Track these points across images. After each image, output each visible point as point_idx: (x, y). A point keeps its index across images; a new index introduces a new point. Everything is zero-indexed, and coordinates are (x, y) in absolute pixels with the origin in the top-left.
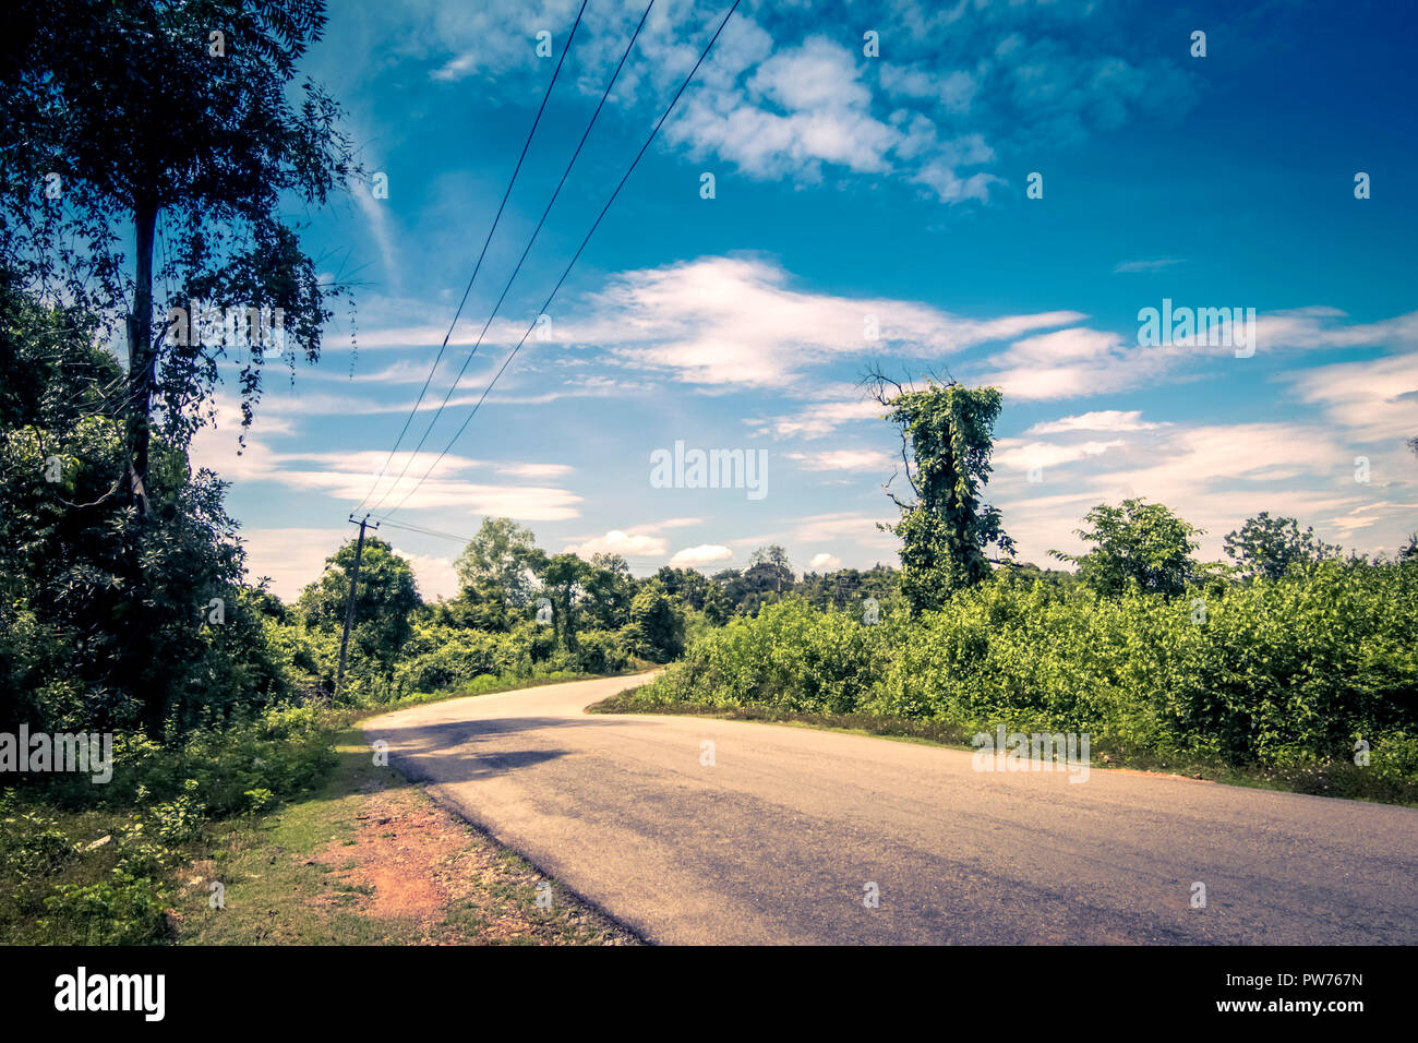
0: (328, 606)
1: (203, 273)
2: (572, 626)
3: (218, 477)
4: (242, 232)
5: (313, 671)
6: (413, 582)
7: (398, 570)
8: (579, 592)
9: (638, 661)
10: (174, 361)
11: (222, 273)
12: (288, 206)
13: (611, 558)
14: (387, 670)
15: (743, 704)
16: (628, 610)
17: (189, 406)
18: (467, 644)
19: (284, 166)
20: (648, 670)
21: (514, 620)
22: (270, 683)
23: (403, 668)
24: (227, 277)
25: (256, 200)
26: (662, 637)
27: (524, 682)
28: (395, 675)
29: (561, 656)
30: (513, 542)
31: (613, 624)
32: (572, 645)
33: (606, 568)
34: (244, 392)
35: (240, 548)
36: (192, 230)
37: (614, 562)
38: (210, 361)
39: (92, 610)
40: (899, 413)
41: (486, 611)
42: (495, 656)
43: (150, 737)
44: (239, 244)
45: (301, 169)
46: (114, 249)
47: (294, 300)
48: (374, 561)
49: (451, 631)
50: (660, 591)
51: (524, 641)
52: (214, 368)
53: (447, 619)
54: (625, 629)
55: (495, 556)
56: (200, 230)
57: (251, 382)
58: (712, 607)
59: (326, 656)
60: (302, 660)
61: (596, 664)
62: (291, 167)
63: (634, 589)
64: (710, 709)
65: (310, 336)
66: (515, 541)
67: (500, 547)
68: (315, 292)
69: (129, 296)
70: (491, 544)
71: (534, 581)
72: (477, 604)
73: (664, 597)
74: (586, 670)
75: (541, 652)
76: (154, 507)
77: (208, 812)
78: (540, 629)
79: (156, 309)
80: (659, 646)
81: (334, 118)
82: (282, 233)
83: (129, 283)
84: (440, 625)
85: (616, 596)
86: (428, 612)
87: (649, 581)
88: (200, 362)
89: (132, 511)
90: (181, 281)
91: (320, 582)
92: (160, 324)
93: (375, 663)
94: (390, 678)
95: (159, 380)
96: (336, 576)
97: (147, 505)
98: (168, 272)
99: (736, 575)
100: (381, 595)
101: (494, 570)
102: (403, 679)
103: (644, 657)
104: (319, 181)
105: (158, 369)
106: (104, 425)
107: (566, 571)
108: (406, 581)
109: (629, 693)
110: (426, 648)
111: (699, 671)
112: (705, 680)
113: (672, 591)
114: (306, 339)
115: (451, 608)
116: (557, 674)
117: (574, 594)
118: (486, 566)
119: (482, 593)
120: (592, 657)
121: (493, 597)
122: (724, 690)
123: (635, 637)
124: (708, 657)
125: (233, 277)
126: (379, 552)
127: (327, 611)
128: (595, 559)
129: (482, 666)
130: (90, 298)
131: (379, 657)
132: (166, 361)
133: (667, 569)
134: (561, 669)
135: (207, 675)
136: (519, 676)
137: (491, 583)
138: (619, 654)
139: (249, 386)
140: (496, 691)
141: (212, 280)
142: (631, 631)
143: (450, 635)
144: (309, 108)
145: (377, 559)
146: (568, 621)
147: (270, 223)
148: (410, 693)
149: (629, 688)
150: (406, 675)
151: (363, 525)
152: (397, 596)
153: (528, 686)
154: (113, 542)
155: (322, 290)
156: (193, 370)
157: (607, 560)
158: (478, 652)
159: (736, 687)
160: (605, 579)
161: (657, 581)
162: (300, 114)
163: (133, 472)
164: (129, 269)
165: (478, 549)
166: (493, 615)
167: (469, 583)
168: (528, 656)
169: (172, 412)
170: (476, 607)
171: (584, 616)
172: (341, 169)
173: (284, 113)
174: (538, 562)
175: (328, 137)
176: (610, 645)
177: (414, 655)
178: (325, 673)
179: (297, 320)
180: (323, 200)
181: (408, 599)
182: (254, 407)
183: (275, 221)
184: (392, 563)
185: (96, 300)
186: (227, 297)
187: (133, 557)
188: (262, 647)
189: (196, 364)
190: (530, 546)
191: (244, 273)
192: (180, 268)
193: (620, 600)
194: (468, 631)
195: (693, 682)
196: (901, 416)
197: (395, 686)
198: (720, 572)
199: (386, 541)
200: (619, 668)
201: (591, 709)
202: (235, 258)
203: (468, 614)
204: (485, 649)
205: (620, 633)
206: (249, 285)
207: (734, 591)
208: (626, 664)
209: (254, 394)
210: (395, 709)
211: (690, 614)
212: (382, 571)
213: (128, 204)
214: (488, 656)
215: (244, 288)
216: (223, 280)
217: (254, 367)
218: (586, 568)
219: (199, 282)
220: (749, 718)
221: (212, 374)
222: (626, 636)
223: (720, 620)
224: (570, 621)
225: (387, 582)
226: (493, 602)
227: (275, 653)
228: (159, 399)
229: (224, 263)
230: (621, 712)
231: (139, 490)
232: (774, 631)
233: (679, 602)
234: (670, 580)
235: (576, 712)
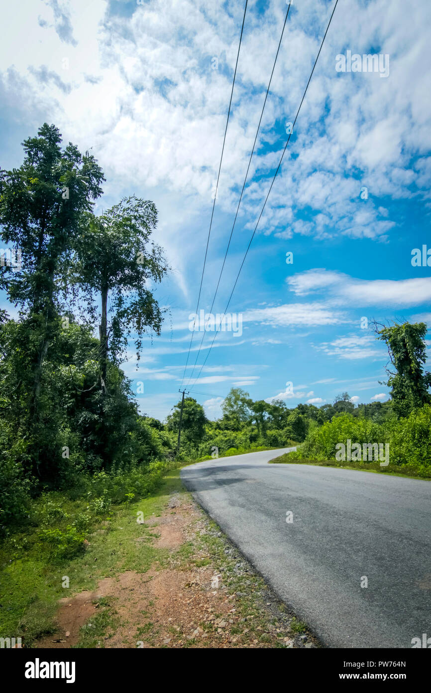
0: (175, 423)
1: (123, 309)
2: (264, 429)
3: (129, 379)
4: (134, 295)
5: (170, 448)
6: (204, 413)
7: (199, 409)
8: (266, 415)
9: (292, 442)
10: (114, 340)
11: (128, 309)
12: (148, 284)
13: (279, 401)
14: (196, 446)
15: (329, 459)
16: (286, 421)
17: (119, 354)
18: (226, 436)
19: (147, 271)
20: (295, 445)
21: (243, 427)
22: (154, 453)
23: (202, 446)
24: (130, 310)
25: (139, 283)
26: (299, 431)
27: (247, 451)
28: (199, 449)
29: (261, 440)
30: (242, 397)
31: (280, 427)
32: (265, 435)
33: (277, 406)
34: (137, 348)
35: (136, 403)
36: (118, 295)
37: (281, 403)
38: (125, 339)
39: (86, 429)
40: (384, 336)
41: (232, 423)
42: (236, 441)
43: (106, 473)
44: (133, 298)
45: (153, 271)
46: (94, 304)
47: (152, 316)
48: (190, 406)
49: (220, 431)
50: (299, 413)
51: (247, 435)
52: (126, 341)
53: (218, 427)
54: (286, 429)
55: (235, 402)
56: (121, 295)
57: (139, 345)
58: (320, 419)
59: (174, 442)
60: (166, 444)
61: (275, 443)
62: (150, 271)
63: (288, 414)
64: (315, 462)
65: (157, 327)
66: (242, 396)
67: (237, 399)
68: (159, 312)
69: (100, 319)
70: (234, 398)
71: (250, 412)
72: (229, 421)
73: (300, 416)
74: (271, 445)
75: (253, 439)
76: (108, 390)
77: (112, 502)
78: (253, 430)
79: (108, 322)
80: (300, 435)
81: (162, 253)
82: (147, 293)
83: (100, 315)
84: (216, 429)
85: (281, 416)
86: (211, 424)
87: (294, 410)
88: (122, 339)
89: (101, 392)
90: (116, 312)
91: (172, 414)
92: (109, 328)
93: (192, 444)
94: (197, 450)
95: (109, 346)
96: (177, 412)
97: (106, 389)
98: (111, 310)
99: (330, 406)
100: (193, 418)
101: (235, 407)
102: (202, 450)
103: (294, 440)
104: (159, 274)
105: (109, 342)
106: (94, 363)
107: (260, 407)
108: (202, 413)
109: (286, 455)
110: (211, 438)
111: (311, 445)
112: (314, 449)
113: (303, 413)
114: (156, 328)
115: (220, 423)
116: (260, 447)
117: (264, 416)
118: (232, 406)
119: (231, 417)
120: (273, 440)
121: (235, 418)
122: (322, 453)
123: (290, 432)
124: (314, 440)
125: (132, 309)
126: (192, 403)
127: (175, 425)
128: (273, 402)
129: (231, 444)
130: (88, 321)
131: (193, 442)
132: (111, 340)
133: (301, 404)
134: (261, 446)
135: (130, 450)
136: (246, 448)
137: (234, 412)
138: (284, 439)
139: (139, 346)
140: (237, 455)
141: (125, 311)
142: (288, 430)
143: (219, 433)
144: (154, 251)
145: (191, 405)
146: (263, 426)
147: (144, 290)
148: (205, 455)
149: (287, 453)
150: (203, 448)
151: (184, 393)
152: (199, 419)
153: (248, 453)
154: (96, 403)
155: (161, 311)
156: (120, 342)
157: (278, 402)
158: (229, 439)
159: (326, 452)
160: (276, 409)
161: (297, 409)
162: (151, 254)
163: (101, 378)
164: (99, 310)
165: (229, 399)
166: (235, 425)
167: (227, 413)
168: (248, 440)
169: (114, 357)
170: (229, 422)
171: (269, 425)
172: (164, 269)
173: (146, 253)
174: (250, 403)
175: (160, 259)
176: (280, 435)
177: (206, 441)
178: (174, 448)
179: (153, 322)
180: (160, 281)
181: (203, 420)
182: (141, 354)
183: (145, 289)
184: (196, 406)
185: (90, 322)
186: (130, 316)
187: (101, 408)
188: (150, 439)
189: (121, 340)
190: (247, 398)
191: (135, 308)
192: (115, 308)
193: (283, 417)
194: (226, 431)
195: (309, 450)
196: (384, 337)
197: (199, 453)
198: (323, 405)
199: (194, 399)
200: (284, 445)
201: (271, 462)
202: (132, 303)
203: (226, 425)
204: (232, 438)
205: (284, 431)
206: (137, 311)
207: (329, 412)
208: (287, 443)
209: (140, 349)
210: (198, 462)
211: (312, 422)
212: (193, 410)
213: (99, 289)
214: (233, 441)
215: (135, 313)
216: (128, 311)
217: (140, 339)
218: (268, 405)
219: (121, 312)
220: (328, 465)
221: (126, 343)
222: (286, 432)
223: (321, 423)
224: (264, 427)
225: (195, 414)
226: (235, 420)
227: (155, 441)
228: (109, 353)
229: (129, 305)
230: (280, 463)
231: (103, 385)
232: (339, 428)
233: (306, 417)
234: (302, 409)
235: (265, 463)
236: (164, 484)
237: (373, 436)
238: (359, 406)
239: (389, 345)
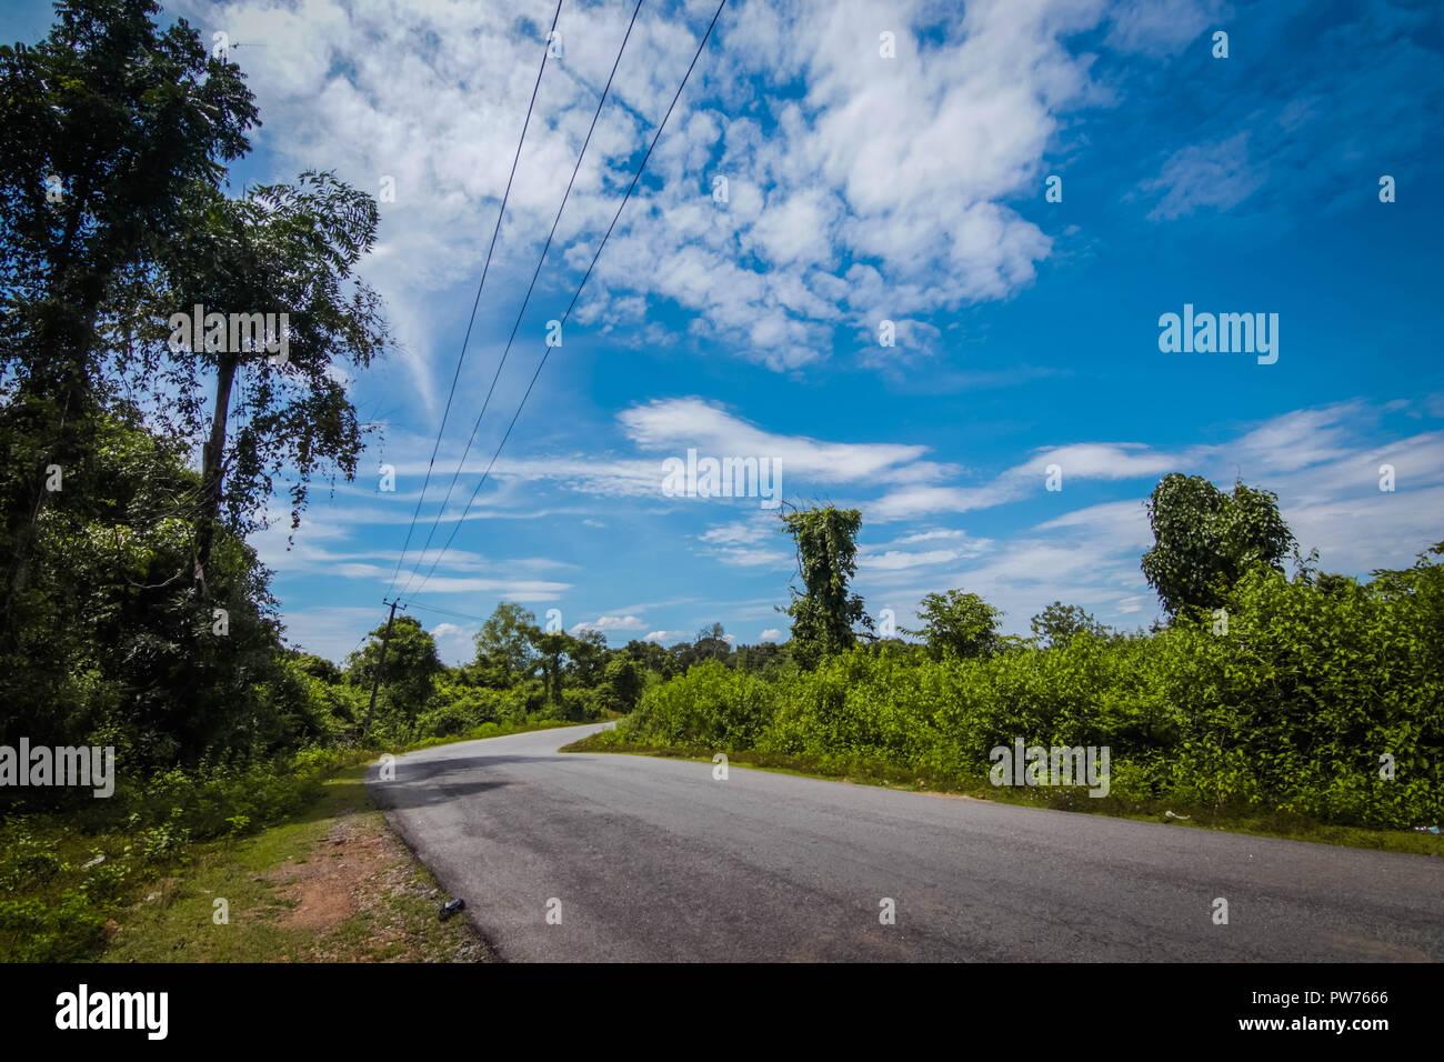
0: (368, 669)
1: (268, 414)
2: (558, 686)
3: (266, 567)
4: (300, 385)
5: (350, 719)
6: (435, 651)
7: (424, 642)
8: (566, 659)
9: (609, 712)
10: (238, 478)
11: (282, 414)
12: (338, 370)
13: (594, 634)
14: (411, 719)
15: (672, 744)
16: (603, 673)
17: (247, 512)
18: (477, 699)
19: (337, 338)
20: (615, 718)
21: (516, 680)
22: (311, 730)
23: (423, 717)
24: (286, 417)
25: (314, 362)
26: (626, 690)
27: (518, 728)
28: (417, 723)
29: (550, 708)
30: (519, 621)
31: (590, 683)
32: (558, 699)
33: (589, 642)
34: (294, 502)
35: (278, 621)
36: (261, 381)
37: (596, 637)
38: (267, 479)
39: (145, 673)
40: (791, 526)
41: (494, 673)
42: (497, 709)
43: (185, 773)
44: (298, 393)
45: (350, 340)
46: (197, 393)
47: (339, 436)
48: (405, 634)
49: (465, 688)
50: (628, 658)
51: (521, 696)
52: (270, 484)
53: (464, 679)
54: (600, 687)
55: (505, 632)
56: (268, 382)
57: (300, 495)
58: (667, 671)
59: (363, 709)
60: (341, 712)
61: (576, 714)
62: (344, 339)
63: (608, 658)
64: (646, 749)
65: (349, 462)
66: (521, 620)
67: (509, 625)
68: (354, 430)
69: (208, 428)
70: (503, 622)
71: (534, 652)
72: (487, 668)
73: (631, 663)
74: (568, 719)
75: (534, 705)
76: (211, 589)
77: (192, 837)
78: (535, 688)
79: (228, 438)
80: (626, 701)
81: (377, 306)
82: (333, 386)
83: (209, 419)
84: (457, 684)
85: (595, 662)
86: (448, 674)
87: (620, 651)
88: (259, 479)
89: (192, 591)
90: (250, 418)
91: (362, 650)
92: (230, 450)
93: (402, 713)
94: (413, 725)
95: (225, 492)
96: (375, 645)
97: (205, 588)
98: (238, 412)
99: (687, 646)
100: (410, 660)
101: (503, 642)
102: (423, 727)
103: (613, 708)
104: (366, 351)
105: (224, 483)
106: (181, 526)
107: (555, 645)
108: (430, 650)
109: (596, 736)
110: (445, 702)
111: (644, 719)
112: (648, 726)
113: (637, 658)
114: (345, 464)
115: (468, 671)
116: (545, 722)
117: (561, 661)
118: (498, 640)
119: (492, 659)
120: (573, 709)
121: (500, 663)
122: (662, 733)
123: (608, 693)
124: (651, 708)
125: (290, 417)
126: (410, 628)
127: (367, 673)
128: (582, 634)
129: (487, 715)
130: (178, 430)
131: (404, 708)
132: (231, 477)
133: (635, 641)
134: (548, 718)
135: (252, 723)
136: (516, 724)
137: (499, 652)
138: (595, 706)
139: (299, 498)
140: (495, 736)
141: (274, 419)
142: (605, 689)
143: (464, 692)
144: (358, 299)
145: (409, 633)
146: (556, 678)
147: (325, 379)
148: (427, 737)
149: (597, 732)
150: (425, 723)
151: (394, 606)
152: (421, 661)
153: (521, 732)
154: (177, 616)
155: (360, 428)
156: (252, 484)
157: (590, 635)
158: (484, 705)
159: (669, 731)
160: (585, 649)
161: (626, 651)
162: (352, 303)
163: (197, 561)
164: (209, 408)
165: (492, 626)
166: (499, 676)
167: (484, 652)
168: (523, 708)
169: (233, 516)
170: (487, 671)
171: (568, 678)
172: (378, 341)
173: (339, 301)
174: (536, 635)
175: (371, 319)
176: (589, 700)
177: (434, 707)
178: (359, 722)
179: (339, 450)
180: (368, 365)
181: (431, 664)
182: (301, 515)
183: (328, 377)
184: (419, 636)
185: (182, 432)
186: (284, 431)
187: (188, 627)
188: (304, 701)
189: (255, 481)
190: (531, 624)
191: (300, 415)
192: (248, 409)
193: (599, 665)
194: (479, 689)
195: (640, 728)
196: (793, 529)
197: (416, 732)
198: (676, 644)
199: (417, 620)
200: (594, 717)
201: (564, 749)
202: (293, 403)
203: (480, 676)
204: (490, 703)
205: (596, 691)
206: (304, 423)
207: (685, 658)
208: (600, 713)
209: (301, 504)
210: (410, 750)
211: (651, 676)
212: (412, 642)
213: (214, 362)
214: (492, 708)
215: (299, 426)
216: (282, 419)
217: (303, 484)
218: (571, 641)
219: (263, 420)
220: (670, 755)
221: (268, 489)
222: (601, 693)
223: (668, 676)
224: (557, 681)
225: (414, 651)
226: (501, 666)
227: (314, 706)
228: (224, 507)
229: (284, 406)
230: (581, 751)
231: (199, 575)
232: (696, 687)
233: (642, 666)
234: (637, 650)
235: (552, 751)
236: (325, 795)
237: (755, 703)
238: (738, 648)
239: (799, 543)
